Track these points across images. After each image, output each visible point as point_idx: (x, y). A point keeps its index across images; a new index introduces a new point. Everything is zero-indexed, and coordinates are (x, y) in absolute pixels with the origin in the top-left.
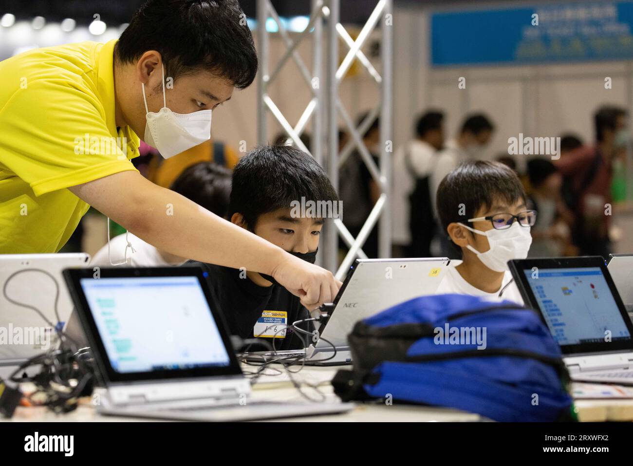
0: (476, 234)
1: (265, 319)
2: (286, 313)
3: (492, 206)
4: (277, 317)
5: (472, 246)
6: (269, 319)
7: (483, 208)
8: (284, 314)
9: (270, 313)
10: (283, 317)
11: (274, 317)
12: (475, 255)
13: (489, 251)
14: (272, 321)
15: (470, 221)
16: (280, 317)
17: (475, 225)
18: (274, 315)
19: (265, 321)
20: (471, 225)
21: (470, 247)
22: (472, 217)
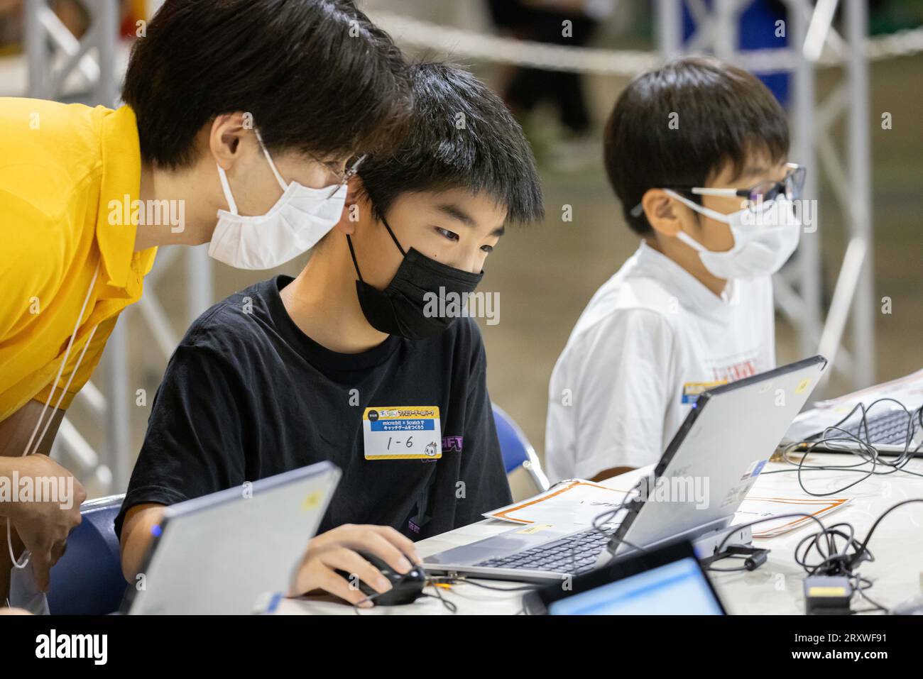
0: (705, 217)
1: (384, 423)
2: (436, 409)
3: (745, 169)
4: (413, 417)
5: (689, 235)
6: (393, 423)
7: (727, 172)
8: (433, 413)
9: (395, 412)
10: (429, 417)
11: (405, 418)
12: (696, 252)
13: (731, 253)
14: (400, 427)
15: (696, 191)
16: (419, 417)
17: (706, 201)
18: (402, 414)
19: (386, 428)
20: (698, 199)
21: (684, 237)
22: (702, 185)
